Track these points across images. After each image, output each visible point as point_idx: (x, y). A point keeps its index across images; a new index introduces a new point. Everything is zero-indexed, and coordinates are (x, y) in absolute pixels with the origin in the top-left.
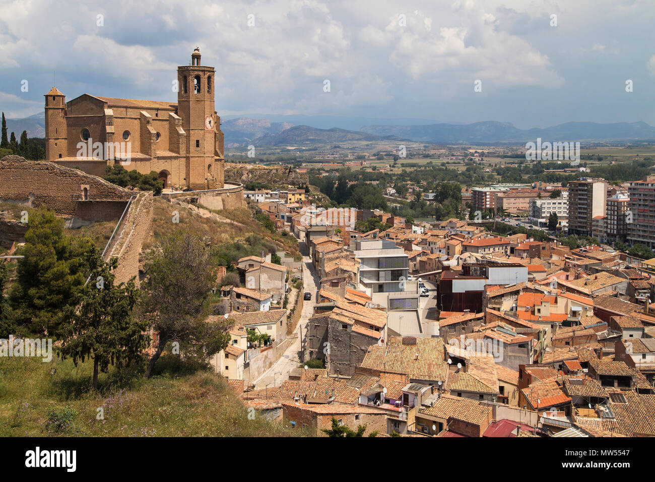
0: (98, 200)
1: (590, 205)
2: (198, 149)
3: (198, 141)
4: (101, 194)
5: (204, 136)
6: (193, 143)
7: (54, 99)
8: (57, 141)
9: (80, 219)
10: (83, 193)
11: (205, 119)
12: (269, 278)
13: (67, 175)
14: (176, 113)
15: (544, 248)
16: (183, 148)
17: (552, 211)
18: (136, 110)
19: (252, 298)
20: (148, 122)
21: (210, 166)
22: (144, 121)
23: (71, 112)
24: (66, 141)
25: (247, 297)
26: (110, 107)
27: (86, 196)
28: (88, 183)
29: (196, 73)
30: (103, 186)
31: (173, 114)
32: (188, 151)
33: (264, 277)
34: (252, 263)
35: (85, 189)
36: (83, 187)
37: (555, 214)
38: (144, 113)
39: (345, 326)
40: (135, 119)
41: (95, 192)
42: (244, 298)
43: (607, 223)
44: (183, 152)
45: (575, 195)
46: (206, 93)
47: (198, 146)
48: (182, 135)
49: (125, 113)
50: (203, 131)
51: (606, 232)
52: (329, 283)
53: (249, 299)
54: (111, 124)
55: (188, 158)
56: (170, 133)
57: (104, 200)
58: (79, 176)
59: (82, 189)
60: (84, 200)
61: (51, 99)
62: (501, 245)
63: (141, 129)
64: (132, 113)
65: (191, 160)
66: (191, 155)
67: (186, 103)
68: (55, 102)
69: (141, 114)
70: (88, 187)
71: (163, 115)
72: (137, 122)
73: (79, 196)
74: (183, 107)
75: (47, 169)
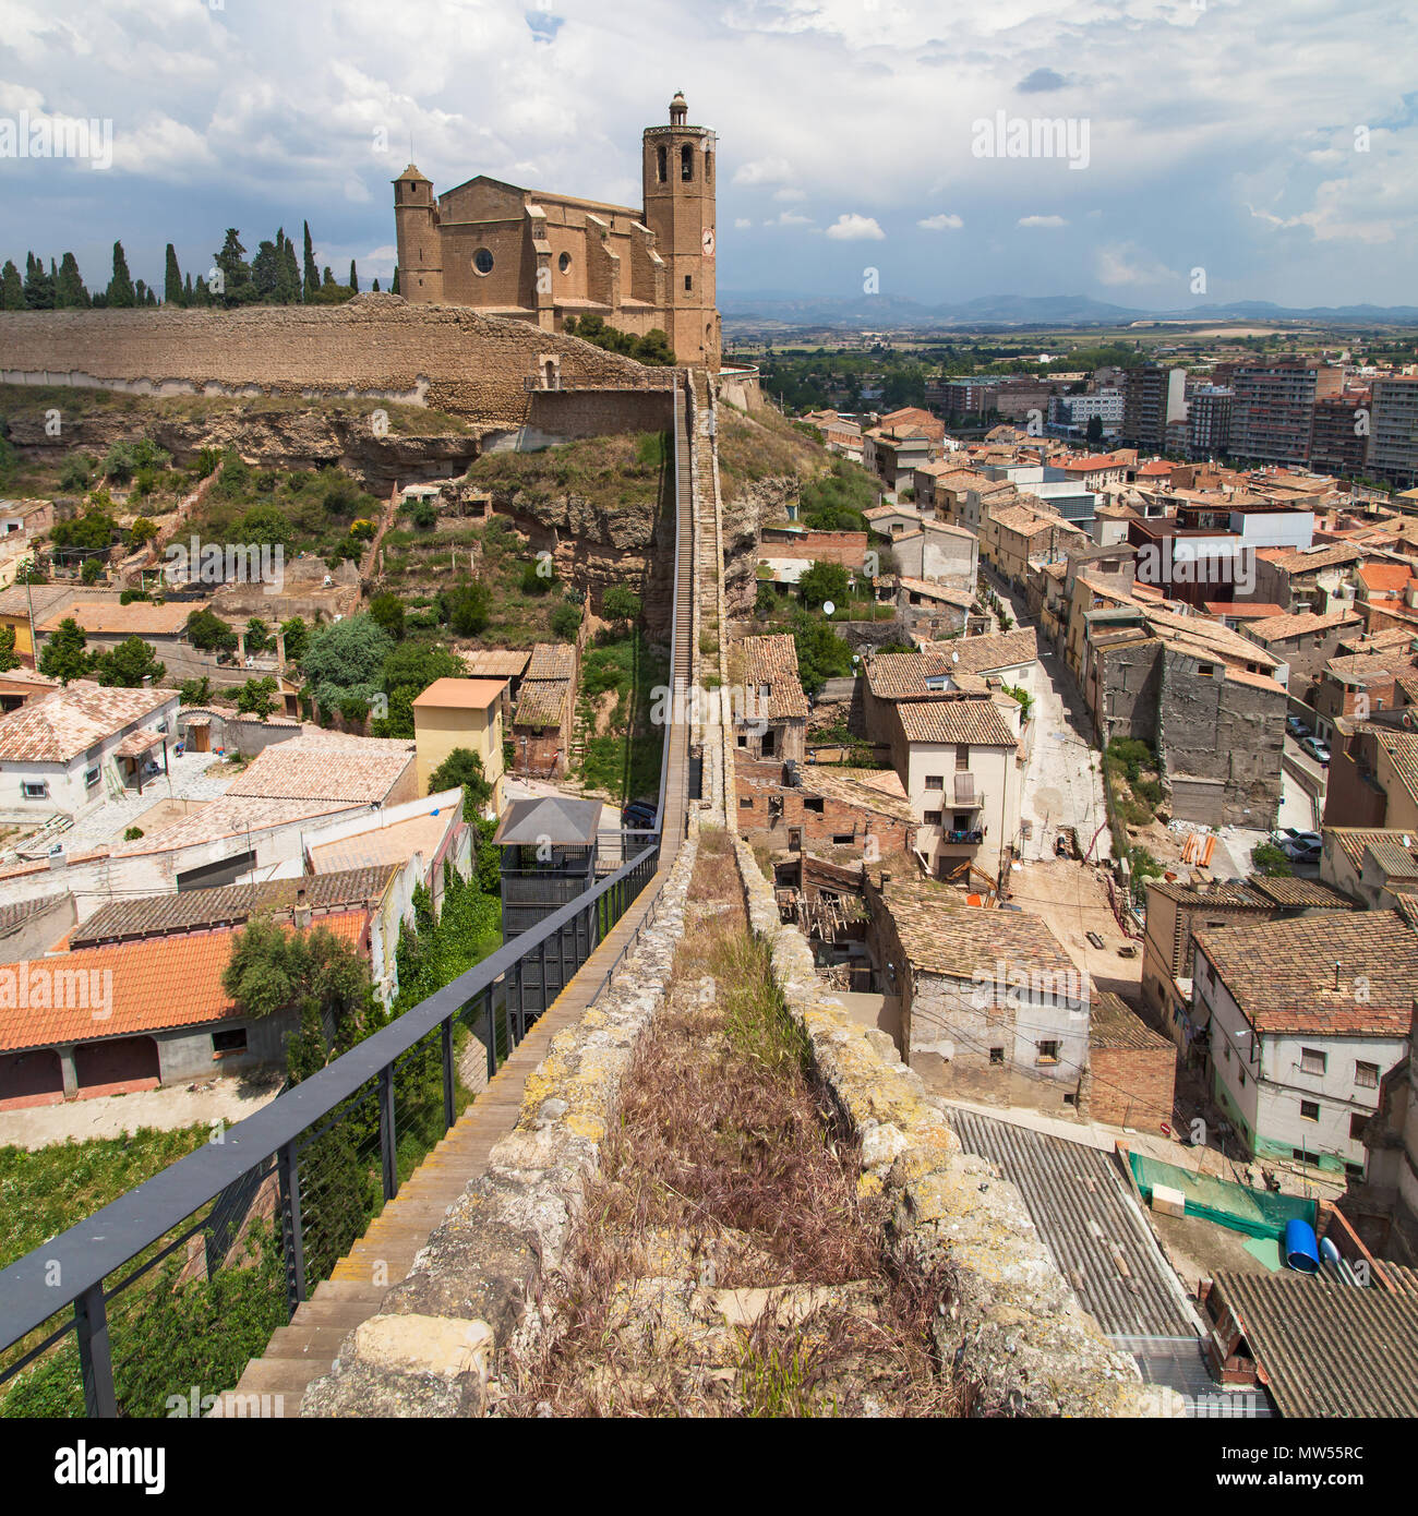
0: (581, 388)
1: (1164, 404)
2: (689, 293)
3: (688, 279)
4: (590, 375)
5: (700, 267)
6: (679, 281)
7: (414, 189)
8: (422, 276)
9: (539, 431)
10: (544, 373)
11: (701, 235)
12: (944, 553)
13: (505, 332)
14: (644, 223)
15: (1198, 473)
16: (660, 289)
17: (1094, 413)
18: (580, 212)
19: (947, 603)
20: (604, 237)
21: (709, 326)
22: (593, 236)
23: (449, 214)
24: (441, 275)
25: (934, 600)
26: (536, 201)
27: (551, 377)
28: (557, 350)
29: (685, 140)
30: (591, 356)
31: (637, 224)
32: (669, 296)
33: (932, 551)
34: (899, 521)
35: (550, 364)
36: (543, 359)
37: (1098, 418)
38: (592, 217)
39: (1207, 668)
40: (579, 229)
41: (572, 369)
42: (929, 602)
43: (1193, 431)
44: (660, 302)
45: (1138, 388)
46: (705, 184)
47: (688, 287)
48: (658, 265)
49: (561, 216)
50: (696, 260)
51: (1191, 445)
52: (1096, 564)
53: (940, 605)
54: (542, 236)
55: (669, 311)
56: (634, 262)
57: (596, 387)
58: (533, 335)
59: (542, 363)
60: (546, 388)
61: (407, 187)
62: (1114, 468)
63: (589, 249)
64: (575, 218)
65: (677, 314)
66: (676, 305)
67: (668, 202)
68: (415, 195)
69: (588, 219)
70: (555, 359)
71: (623, 226)
72: (581, 236)
73: (536, 381)
74: (658, 210)
75: (457, 320)
